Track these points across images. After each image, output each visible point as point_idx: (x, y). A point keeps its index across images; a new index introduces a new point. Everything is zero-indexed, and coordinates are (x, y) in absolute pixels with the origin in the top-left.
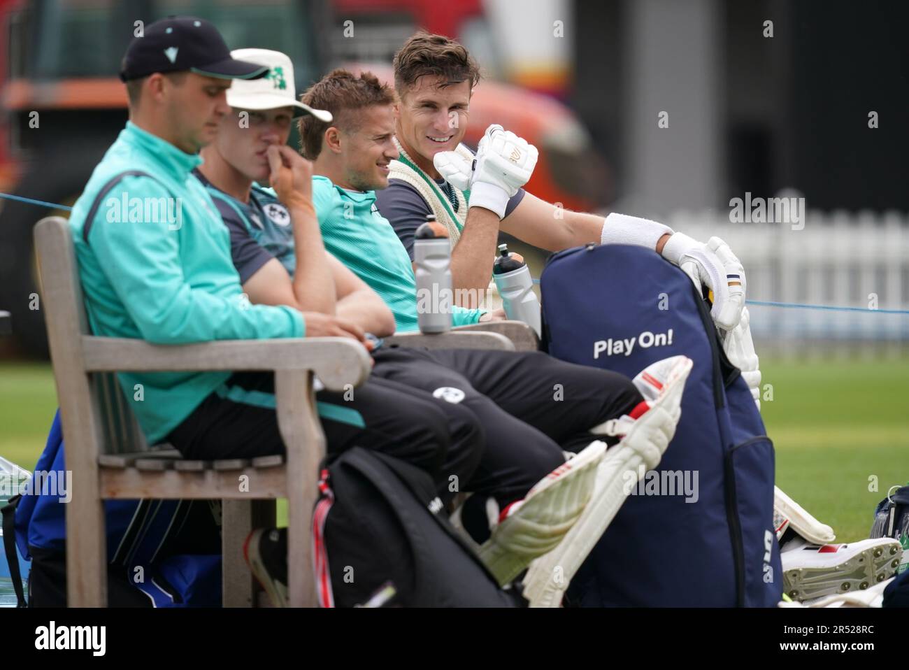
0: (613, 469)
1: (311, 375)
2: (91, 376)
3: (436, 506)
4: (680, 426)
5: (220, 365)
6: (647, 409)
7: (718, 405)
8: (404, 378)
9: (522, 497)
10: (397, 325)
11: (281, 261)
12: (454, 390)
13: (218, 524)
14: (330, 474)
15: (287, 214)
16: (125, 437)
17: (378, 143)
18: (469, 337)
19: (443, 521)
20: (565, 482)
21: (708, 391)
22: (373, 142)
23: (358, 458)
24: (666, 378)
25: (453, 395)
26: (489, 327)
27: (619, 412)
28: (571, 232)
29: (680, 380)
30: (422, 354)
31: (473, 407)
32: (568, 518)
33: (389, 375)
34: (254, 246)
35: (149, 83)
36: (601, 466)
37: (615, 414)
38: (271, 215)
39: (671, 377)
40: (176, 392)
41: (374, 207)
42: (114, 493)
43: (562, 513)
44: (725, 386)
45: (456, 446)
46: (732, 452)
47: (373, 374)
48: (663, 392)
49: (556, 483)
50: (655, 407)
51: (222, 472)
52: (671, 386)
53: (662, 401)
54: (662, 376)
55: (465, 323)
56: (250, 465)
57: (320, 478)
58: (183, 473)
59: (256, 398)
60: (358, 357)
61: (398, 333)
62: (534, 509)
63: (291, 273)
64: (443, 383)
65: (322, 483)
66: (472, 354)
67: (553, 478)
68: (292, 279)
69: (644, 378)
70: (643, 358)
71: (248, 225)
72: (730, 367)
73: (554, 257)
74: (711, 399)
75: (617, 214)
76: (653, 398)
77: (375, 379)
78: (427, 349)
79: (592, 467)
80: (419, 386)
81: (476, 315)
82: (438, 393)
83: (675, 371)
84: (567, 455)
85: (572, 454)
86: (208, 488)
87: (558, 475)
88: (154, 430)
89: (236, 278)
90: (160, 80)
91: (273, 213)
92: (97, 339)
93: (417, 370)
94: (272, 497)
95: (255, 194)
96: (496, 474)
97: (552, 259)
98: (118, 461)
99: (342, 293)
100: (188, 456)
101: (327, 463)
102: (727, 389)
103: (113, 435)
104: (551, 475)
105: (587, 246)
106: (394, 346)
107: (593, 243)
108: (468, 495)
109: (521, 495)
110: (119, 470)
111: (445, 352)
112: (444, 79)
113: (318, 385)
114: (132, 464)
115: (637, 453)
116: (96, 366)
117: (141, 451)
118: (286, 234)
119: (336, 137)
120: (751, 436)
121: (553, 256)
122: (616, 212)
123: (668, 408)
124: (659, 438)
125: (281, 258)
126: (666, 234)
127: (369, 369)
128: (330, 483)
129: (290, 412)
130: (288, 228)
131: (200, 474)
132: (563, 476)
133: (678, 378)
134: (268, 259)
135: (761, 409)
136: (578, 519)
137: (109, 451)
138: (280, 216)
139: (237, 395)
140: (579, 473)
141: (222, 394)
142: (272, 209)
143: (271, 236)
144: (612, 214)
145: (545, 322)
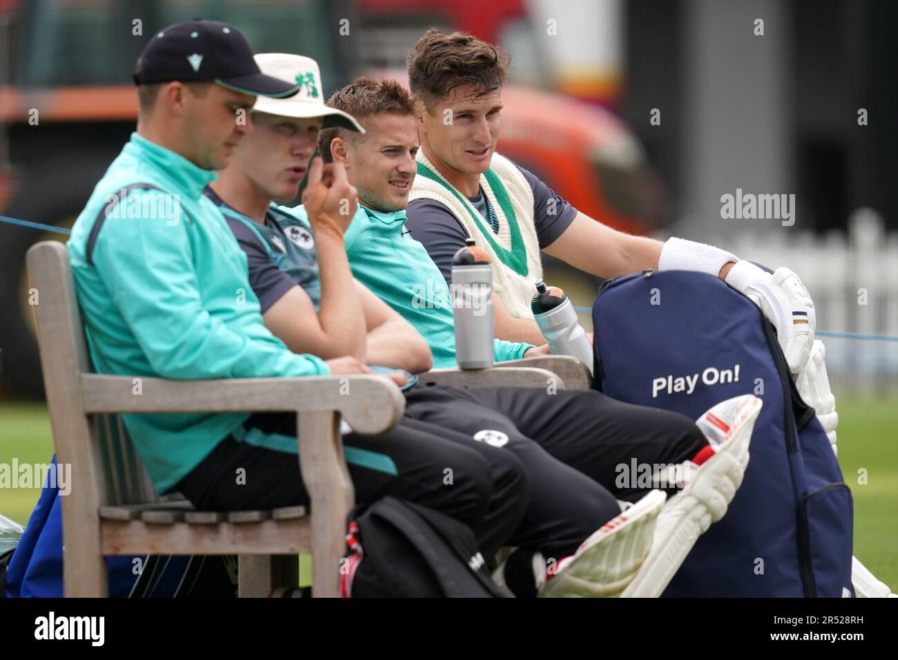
0: (675, 520)
1: (337, 416)
2: (90, 417)
3: (477, 562)
4: (748, 472)
5: (236, 406)
6: (712, 453)
7: (791, 449)
8: (441, 419)
9: (572, 553)
10: (434, 360)
11: (304, 288)
12: (496, 433)
13: (234, 583)
14: (359, 526)
15: (310, 236)
16: (129, 485)
17: (388, 156)
18: (514, 373)
19: (485, 580)
20: (620, 536)
21: (779, 434)
22: (381, 154)
23: (390, 509)
24: (734, 419)
25: (496, 439)
26: (535, 363)
27: (681, 456)
28: (627, 257)
29: (749, 421)
30: (462, 393)
31: (518, 452)
32: (624, 575)
33: (424, 416)
34: (275, 272)
35: (165, 90)
36: (660, 516)
37: (677, 459)
38: (292, 237)
39: (738, 418)
40: (187, 435)
41: (404, 229)
42: (117, 549)
43: (617, 570)
44: (798, 428)
45: (500, 494)
46: (805, 501)
47: (406, 415)
48: (730, 435)
49: (610, 536)
50: (721, 452)
51: (238, 525)
52: (738, 428)
53: (730, 445)
54: (729, 417)
55: (508, 358)
56: (270, 517)
57: (348, 532)
58: (194, 525)
59: (277, 442)
60: (390, 395)
61: (434, 370)
62: (586, 566)
63: (315, 302)
64: (484, 425)
65: (349, 537)
66: (517, 393)
67: (606, 531)
68: (317, 308)
69: (708, 419)
70: (707, 397)
71: (268, 249)
72: (804, 407)
73: (608, 286)
74: (782, 442)
75: (678, 239)
76: (719, 441)
77: (408, 420)
78: (466, 387)
79: (650, 519)
80: (458, 429)
81: (519, 350)
82: (479, 436)
83: (743, 412)
84: (623, 504)
85: (629, 504)
86: (223, 543)
87: (612, 527)
88: (163, 477)
89: (256, 306)
90: (179, 89)
91: (294, 236)
92: (100, 376)
93: (456, 410)
94: (295, 552)
95: (274, 214)
96: (544, 527)
97: (605, 288)
98: (122, 512)
99: (373, 324)
100: (199, 507)
101: (355, 515)
102: (799, 432)
103: (116, 484)
104: (604, 528)
105: (644, 272)
106: (431, 384)
107: (650, 269)
108: (513, 549)
109: (571, 551)
110: (123, 523)
111: (486, 390)
112: (480, 86)
113: (345, 428)
114: (137, 516)
115: (701, 502)
116: (96, 408)
117: (146, 502)
118: (310, 258)
119: (342, 149)
120: (827, 483)
121: (607, 283)
122: (676, 236)
123: (735, 453)
124: (726, 485)
125: (305, 285)
126: (730, 262)
127: (402, 410)
128: (358, 537)
129: (314, 458)
130: (313, 251)
131: (213, 527)
132: (617, 529)
133: (746, 420)
134: (290, 287)
135: (838, 454)
136: (635, 576)
137: (111, 501)
138: (303, 239)
139: (255, 438)
140: (635, 525)
141: (238, 438)
142: (294, 232)
143: (294, 261)
144: (672, 239)
145: (598, 357)
